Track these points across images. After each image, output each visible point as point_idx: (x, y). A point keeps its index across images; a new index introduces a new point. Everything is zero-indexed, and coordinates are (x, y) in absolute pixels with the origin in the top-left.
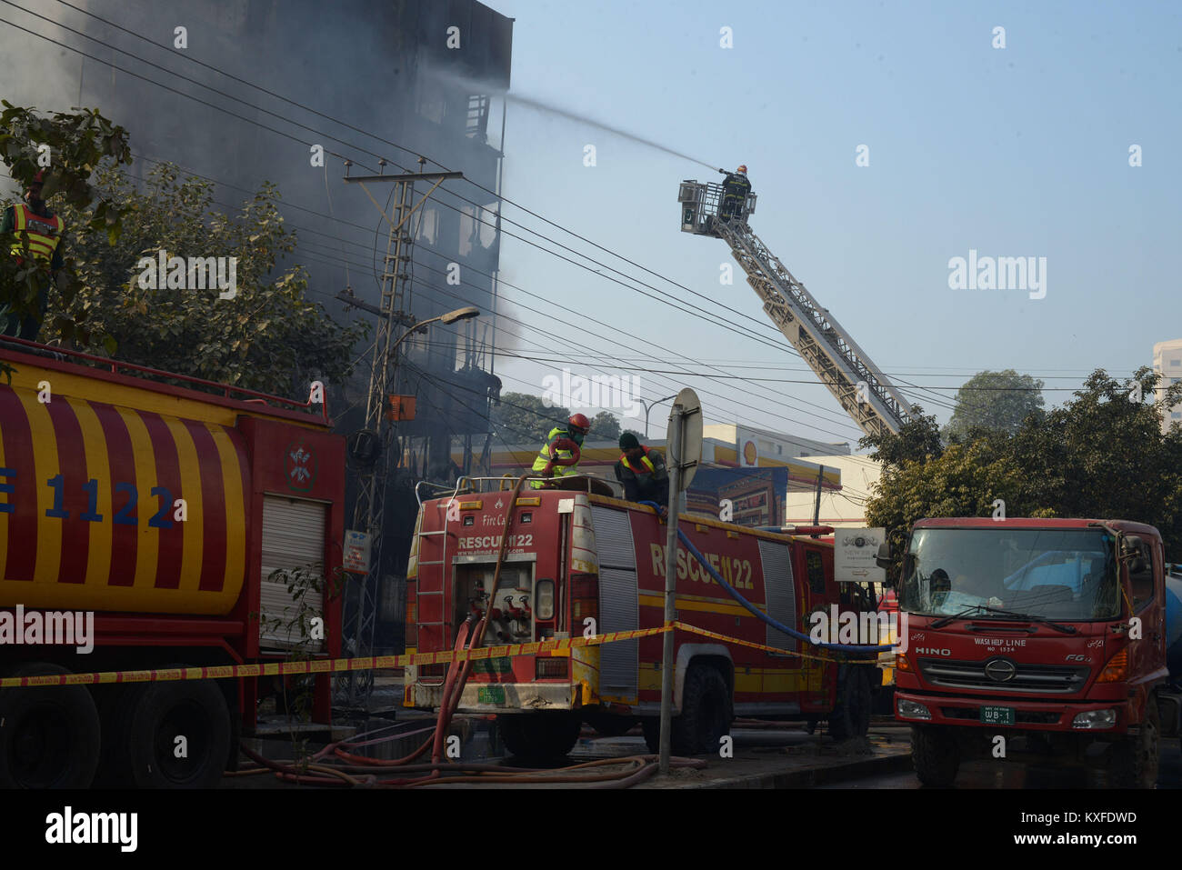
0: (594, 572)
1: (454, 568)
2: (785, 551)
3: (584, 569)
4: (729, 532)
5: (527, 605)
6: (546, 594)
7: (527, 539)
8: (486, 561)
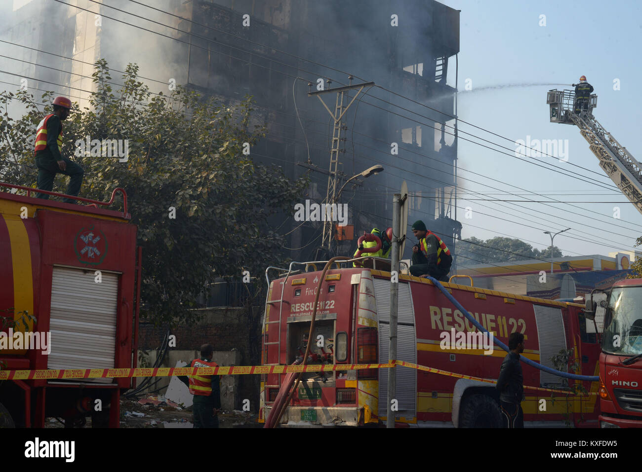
0: (374, 326)
1: (288, 326)
2: (559, 312)
3: (366, 324)
4: (505, 299)
5: (332, 351)
6: (343, 343)
7: (331, 304)
8: (306, 321)
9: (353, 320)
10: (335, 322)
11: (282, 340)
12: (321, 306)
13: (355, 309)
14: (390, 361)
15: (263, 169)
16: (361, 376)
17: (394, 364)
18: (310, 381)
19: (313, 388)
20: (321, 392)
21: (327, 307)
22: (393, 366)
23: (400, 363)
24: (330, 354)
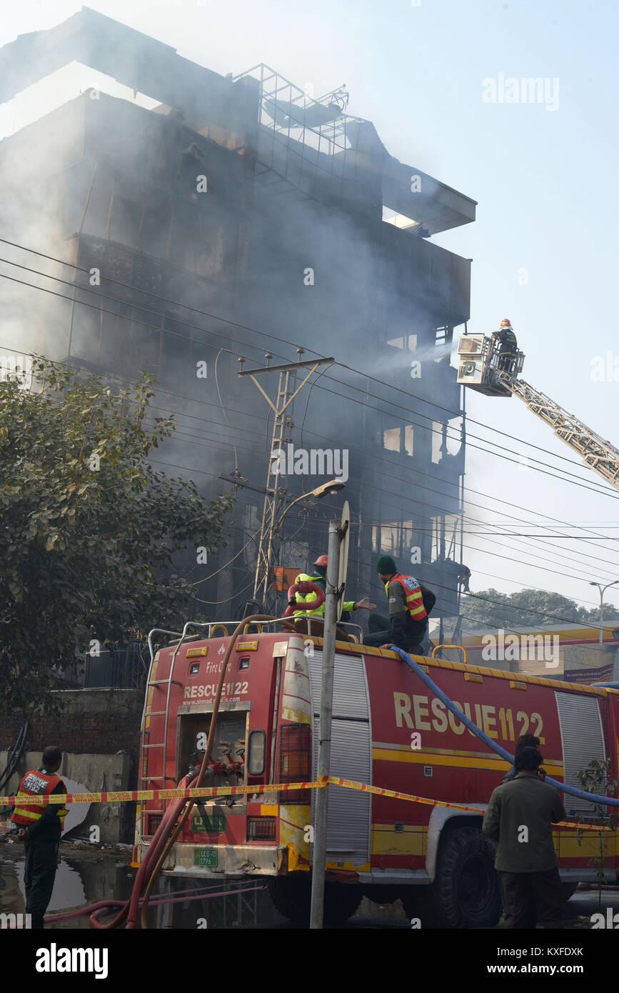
0: (306, 721)
1: (179, 719)
2: (595, 703)
3: (294, 719)
4: (511, 683)
5: (243, 758)
6: (259, 746)
7: (243, 687)
8: (205, 712)
9: (275, 713)
10: (248, 714)
11: (169, 742)
12: (229, 689)
13: (279, 695)
14: (320, 777)
16: (284, 799)
17: (325, 783)
18: (210, 804)
19: (214, 816)
20: (224, 821)
21: (237, 692)
22: (324, 786)
23: (336, 781)
24: (240, 764)
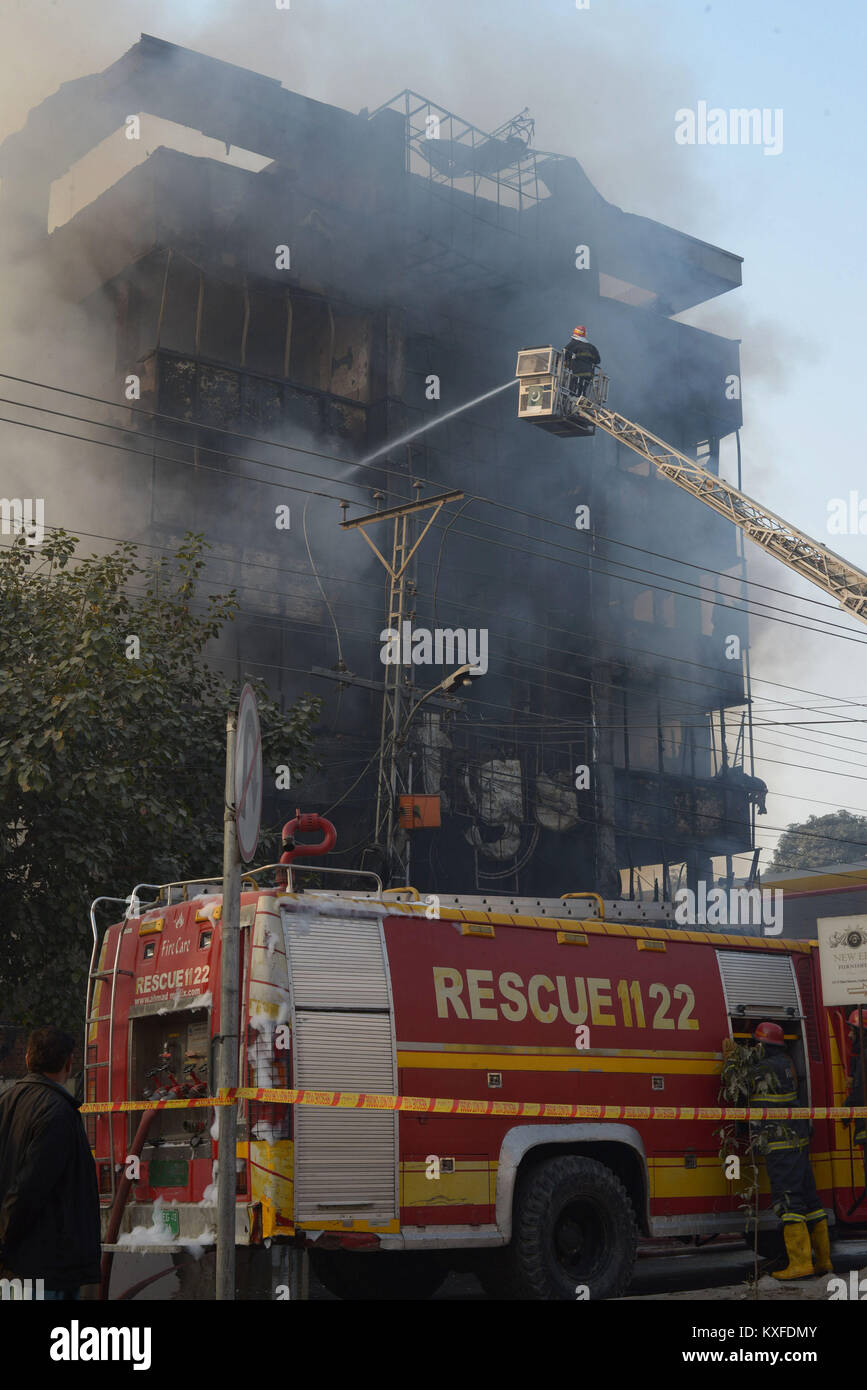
1: (131, 1024)
2: (790, 963)
4: (639, 943)
7: (204, 974)
9: (243, 1008)
10: (210, 1012)
11: (117, 1057)
12: (187, 978)
13: (247, 982)
15: (224, 687)
20: (186, 1168)
21: (196, 982)
